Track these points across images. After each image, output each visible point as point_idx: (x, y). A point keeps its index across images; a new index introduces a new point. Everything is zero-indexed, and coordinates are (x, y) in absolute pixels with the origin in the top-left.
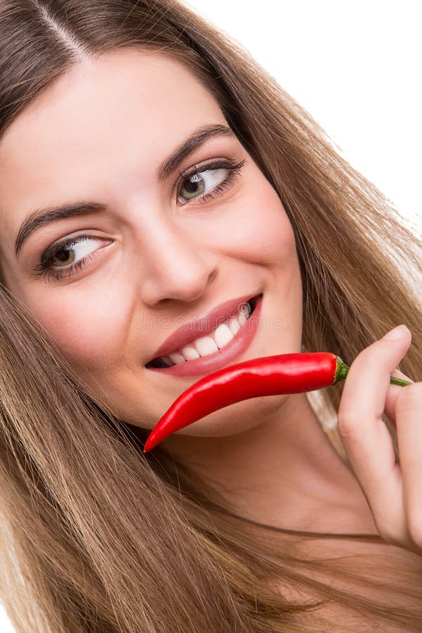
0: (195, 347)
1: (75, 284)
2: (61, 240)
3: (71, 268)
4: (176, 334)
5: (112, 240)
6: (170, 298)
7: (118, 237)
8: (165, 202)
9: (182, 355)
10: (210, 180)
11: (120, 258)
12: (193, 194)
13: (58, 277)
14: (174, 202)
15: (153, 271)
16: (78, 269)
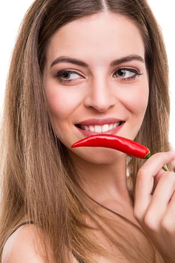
0: (94, 128)
1: (65, 86)
2: (67, 70)
3: (66, 80)
4: (89, 120)
5: (84, 78)
6: (93, 107)
7: (87, 77)
8: (108, 74)
9: (89, 128)
10: (128, 74)
11: (84, 84)
12: (120, 76)
13: (61, 82)
14: (112, 75)
15: (92, 95)
16: (68, 82)
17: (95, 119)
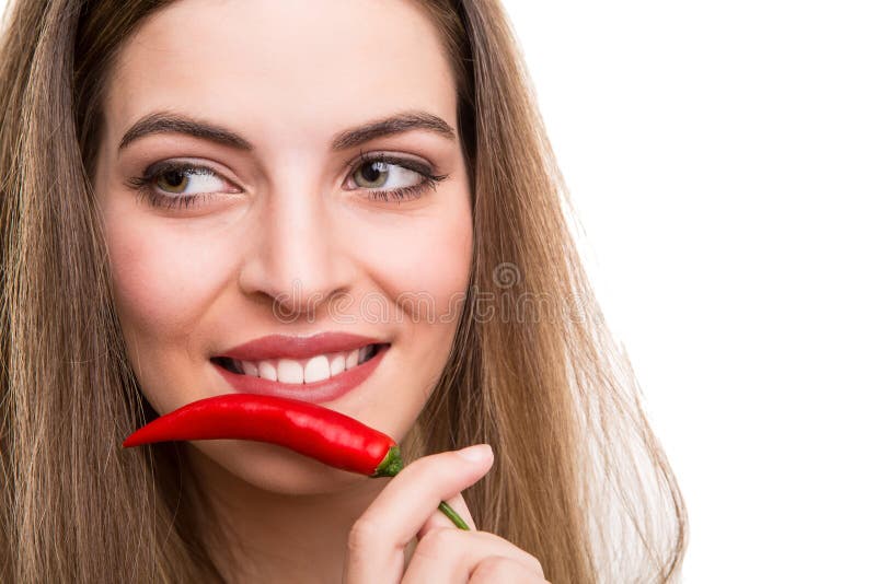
0: (276, 368)
1: (171, 220)
2: (179, 160)
3: (176, 198)
4: (263, 341)
5: (242, 190)
6: (271, 294)
7: (250, 189)
8: (327, 176)
9: (257, 367)
10: (396, 178)
11: (241, 216)
12: (369, 184)
13: (156, 202)
14: (340, 181)
15: (267, 252)
16: (183, 205)
17: (277, 336)
